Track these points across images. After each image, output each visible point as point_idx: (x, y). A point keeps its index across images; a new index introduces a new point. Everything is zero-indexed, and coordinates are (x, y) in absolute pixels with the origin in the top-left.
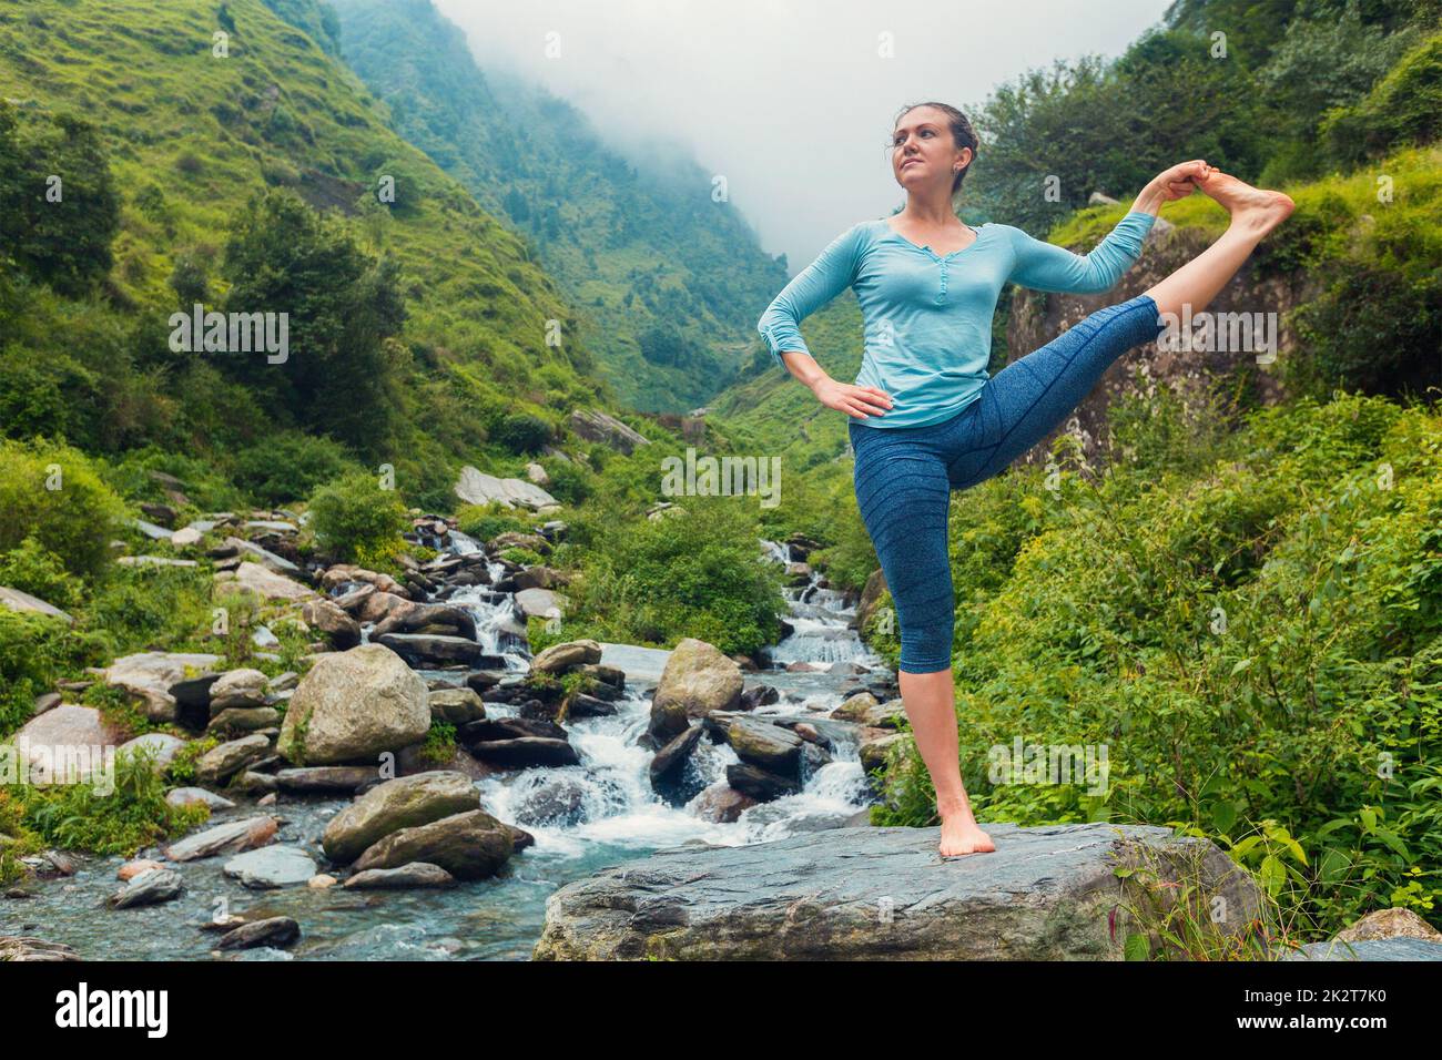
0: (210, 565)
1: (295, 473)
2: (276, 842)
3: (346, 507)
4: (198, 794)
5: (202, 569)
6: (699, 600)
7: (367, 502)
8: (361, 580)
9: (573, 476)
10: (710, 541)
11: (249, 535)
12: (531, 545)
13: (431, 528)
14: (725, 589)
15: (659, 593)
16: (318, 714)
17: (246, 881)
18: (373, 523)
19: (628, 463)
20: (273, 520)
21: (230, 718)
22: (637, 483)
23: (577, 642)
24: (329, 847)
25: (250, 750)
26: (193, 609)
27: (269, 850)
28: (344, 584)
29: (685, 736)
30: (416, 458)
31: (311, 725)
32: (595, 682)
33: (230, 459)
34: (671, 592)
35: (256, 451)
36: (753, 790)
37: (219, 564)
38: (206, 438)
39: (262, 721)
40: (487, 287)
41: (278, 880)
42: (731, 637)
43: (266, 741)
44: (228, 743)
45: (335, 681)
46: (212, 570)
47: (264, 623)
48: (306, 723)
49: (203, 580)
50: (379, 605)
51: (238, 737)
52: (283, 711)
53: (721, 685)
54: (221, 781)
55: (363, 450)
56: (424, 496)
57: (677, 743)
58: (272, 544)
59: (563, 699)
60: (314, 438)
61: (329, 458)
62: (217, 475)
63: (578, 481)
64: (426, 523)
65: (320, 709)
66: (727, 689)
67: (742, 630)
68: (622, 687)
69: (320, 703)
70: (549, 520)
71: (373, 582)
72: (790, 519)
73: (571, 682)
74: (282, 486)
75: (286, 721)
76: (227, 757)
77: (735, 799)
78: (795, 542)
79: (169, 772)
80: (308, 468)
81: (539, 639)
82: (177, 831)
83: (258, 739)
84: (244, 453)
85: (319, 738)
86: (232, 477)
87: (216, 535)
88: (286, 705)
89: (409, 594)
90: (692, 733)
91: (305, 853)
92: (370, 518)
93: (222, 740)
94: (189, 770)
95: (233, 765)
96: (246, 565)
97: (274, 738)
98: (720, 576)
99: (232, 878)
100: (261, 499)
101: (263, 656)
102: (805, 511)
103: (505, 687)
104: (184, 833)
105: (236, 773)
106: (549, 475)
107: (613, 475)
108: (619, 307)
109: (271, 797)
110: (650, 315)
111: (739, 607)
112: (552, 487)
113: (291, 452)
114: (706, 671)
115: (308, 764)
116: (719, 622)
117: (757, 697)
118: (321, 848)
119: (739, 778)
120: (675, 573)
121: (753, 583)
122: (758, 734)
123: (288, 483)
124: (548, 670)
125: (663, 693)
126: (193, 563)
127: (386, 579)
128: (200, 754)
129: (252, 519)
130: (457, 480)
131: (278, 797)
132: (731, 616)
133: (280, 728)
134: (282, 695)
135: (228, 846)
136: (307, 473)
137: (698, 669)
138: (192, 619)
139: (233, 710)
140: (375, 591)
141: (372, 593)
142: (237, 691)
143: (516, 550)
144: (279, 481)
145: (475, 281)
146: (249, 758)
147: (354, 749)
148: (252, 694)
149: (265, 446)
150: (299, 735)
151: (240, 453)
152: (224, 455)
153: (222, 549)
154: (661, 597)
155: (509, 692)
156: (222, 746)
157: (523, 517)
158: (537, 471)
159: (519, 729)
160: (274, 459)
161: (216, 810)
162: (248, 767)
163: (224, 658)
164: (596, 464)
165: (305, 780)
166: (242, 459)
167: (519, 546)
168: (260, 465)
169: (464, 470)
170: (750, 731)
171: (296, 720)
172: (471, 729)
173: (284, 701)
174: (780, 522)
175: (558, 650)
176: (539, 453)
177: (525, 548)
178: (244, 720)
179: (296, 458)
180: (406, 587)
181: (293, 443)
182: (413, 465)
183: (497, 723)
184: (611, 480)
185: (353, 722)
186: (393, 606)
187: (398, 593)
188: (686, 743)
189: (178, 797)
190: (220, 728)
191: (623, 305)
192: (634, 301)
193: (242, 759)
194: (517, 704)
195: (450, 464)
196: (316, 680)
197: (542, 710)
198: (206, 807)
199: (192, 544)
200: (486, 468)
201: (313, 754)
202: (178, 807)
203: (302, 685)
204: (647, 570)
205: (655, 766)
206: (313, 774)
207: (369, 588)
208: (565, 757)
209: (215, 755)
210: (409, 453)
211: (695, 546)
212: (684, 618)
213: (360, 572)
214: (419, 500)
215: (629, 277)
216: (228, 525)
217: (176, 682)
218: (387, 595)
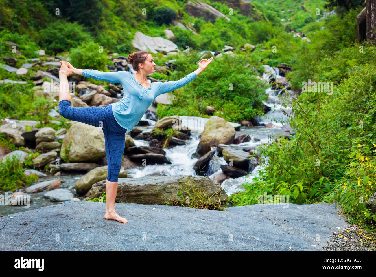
0: (32, 83)
1: (63, 39)
2: (60, 188)
3: (84, 58)
4: (34, 171)
5: (28, 85)
6: (228, 97)
7: (92, 55)
8: (91, 88)
9: (186, 35)
10: (234, 71)
11: (46, 68)
12: (162, 71)
13: (120, 63)
14: (239, 92)
15: (211, 94)
16: (73, 144)
17: (51, 199)
18: (95, 64)
19: (213, 28)
20: (55, 61)
21: (43, 145)
22: (216, 37)
23: (172, 117)
24: (78, 189)
25: (51, 157)
26: (27, 102)
27: (58, 190)
28: (84, 90)
29: (208, 154)
30: (115, 30)
31: (71, 148)
32: (178, 133)
33: (36, 34)
34: (217, 94)
35: (47, 30)
36: (231, 174)
37: (35, 83)
38: (26, 25)
39: (54, 146)
41: (61, 199)
42: (241, 113)
43: (56, 154)
44: (43, 154)
45: (79, 132)
46: (33, 85)
47: (53, 108)
48: (69, 148)
49: (30, 91)
50: (98, 99)
51: (46, 152)
52: (61, 143)
53: (226, 134)
54: (42, 167)
55: (91, 28)
56: (119, 47)
57: (205, 156)
58: (55, 72)
59: (166, 139)
60: (70, 24)
61: (77, 32)
62: (31, 41)
63: (188, 38)
64: (119, 61)
65: (74, 143)
66: (228, 136)
67: (246, 110)
68: (190, 134)
69: (74, 140)
70: (171, 59)
71: (96, 89)
72: (280, 56)
73: (169, 132)
74: (58, 45)
75: (62, 146)
76: (43, 159)
77: (223, 177)
78: (282, 67)
79: (24, 164)
80: (68, 37)
81: (162, 113)
82: (28, 183)
83: (53, 153)
84: (42, 31)
85: (74, 153)
86: (38, 42)
87: (33, 70)
88: (62, 141)
89: (110, 94)
90: (211, 153)
91: (70, 191)
92: (93, 62)
93: (41, 153)
94: (30, 163)
95: (45, 162)
96: (45, 83)
97: (58, 152)
98: (237, 87)
99: (47, 198)
100: (50, 51)
101: (53, 122)
102: (288, 53)
103: (145, 134)
104: (31, 184)
105: (46, 164)
106: (175, 35)
107: (205, 34)
109: (59, 173)
111: (245, 100)
112: (176, 41)
113: (61, 30)
114: (220, 129)
115: (71, 162)
116: (236, 106)
117: (242, 139)
118: (75, 190)
119: (226, 170)
120: (219, 86)
121: (252, 90)
122: (233, 153)
123: (61, 44)
124: (160, 128)
125: (204, 137)
126: (25, 83)
127: (101, 88)
128: (34, 158)
129: (47, 61)
130: (133, 39)
131: (61, 173)
132: (242, 104)
133: (60, 149)
134: (61, 137)
135: (45, 189)
136: (68, 39)
137: (217, 128)
138: (26, 107)
139: (44, 143)
140: (96, 93)
141: (95, 94)
142: (45, 136)
143: (156, 73)
144: (57, 43)
146: (50, 160)
147: (86, 157)
148: (50, 137)
149: (51, 28)
150: (67, 152)
151: (40, 31)
152: (33, 32)
153: (36, 76)
154: (212, 96)
155: (146, 136)
156: (41, 155)
157: (160, 57)
158: (169, 33)
159: (147, 151)
160: (55, 34)
161: (40, 177)
162: (51, 163)
163: (39, 122)
164: (197, 28)
165: (70, 168)
166: (41, 34)
167: (157, 71)
168: (48, 36)
169: (136, 34)
170: (230, 152)
171: (66, 147)
172: (129, 150)
173: (61, 139)
174: (277, 57)
175: (165, 120)
176: (170, 25)
177: (160, 73)
178: (48, 146)
179: (63, 33)
180: (109, 91)
181: (61, 26)
182: (114, 33)
183: (139, 148)
184: (204, 36)
185: (85, 147)
186: (104, 99)
187: (106, 94)
188: (208, 156)
189: (27, 172)
190: (40, 149)
193: (48, 160)
194: (148, 141)
195: (130, 31)
196: (72, 132)
197: (158, 143)
198: (37, 176)
199: (24, 75)
200: (146, 32)
201: (72, 159)
202: (28, 176)
203: (67, 134)
204: (207, 84)
205: (196, 165)
206: (72, 166)
207: (94, 92)
208: (163, 161)
209: (39, 158)
210: (111, 27)
211: (228, 74)
212: (222, 105)
213: (91, 85)
214: (116, 49)
216: (37, 65)
217: (24, 132)
218: (101, 95)
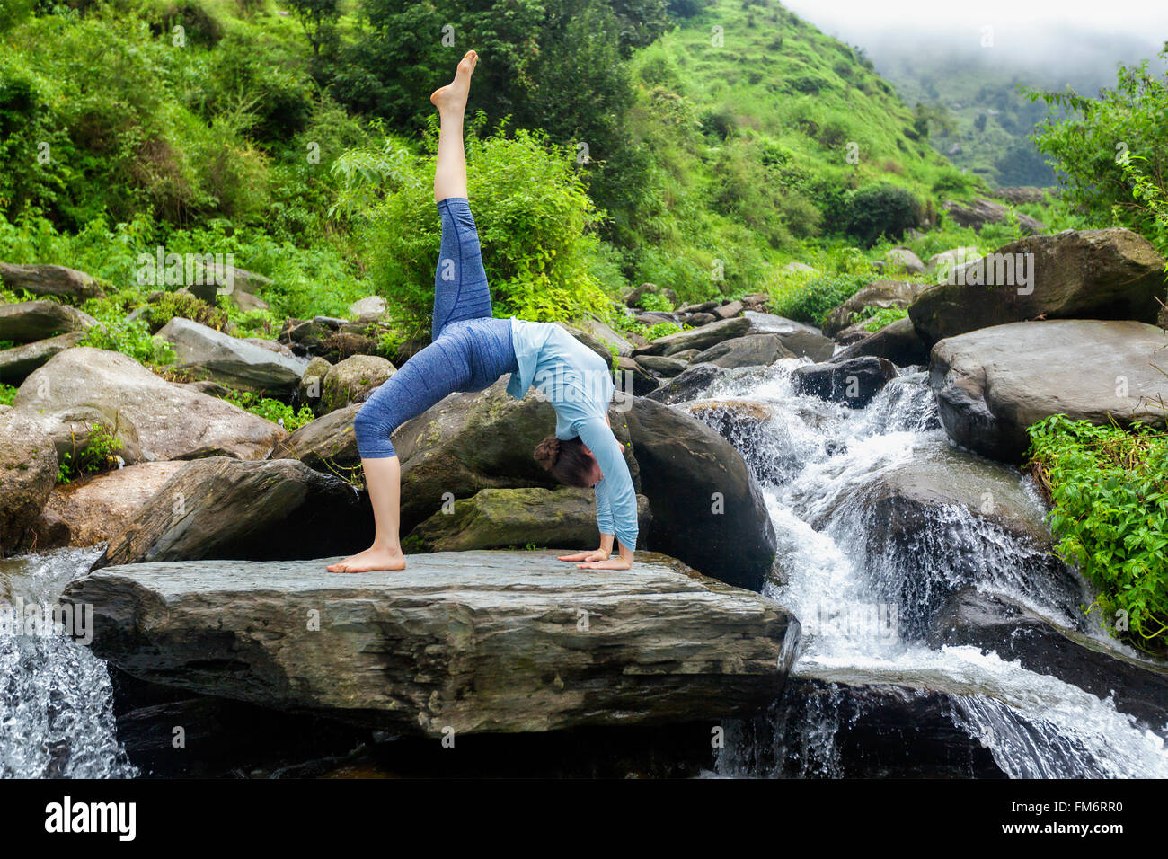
40: (807, 81)
108: (970, 133)
110: (1010, 137)
145: (793, 77)
191: (975, 130)
192: (988, 124)
215: (977, 99)
